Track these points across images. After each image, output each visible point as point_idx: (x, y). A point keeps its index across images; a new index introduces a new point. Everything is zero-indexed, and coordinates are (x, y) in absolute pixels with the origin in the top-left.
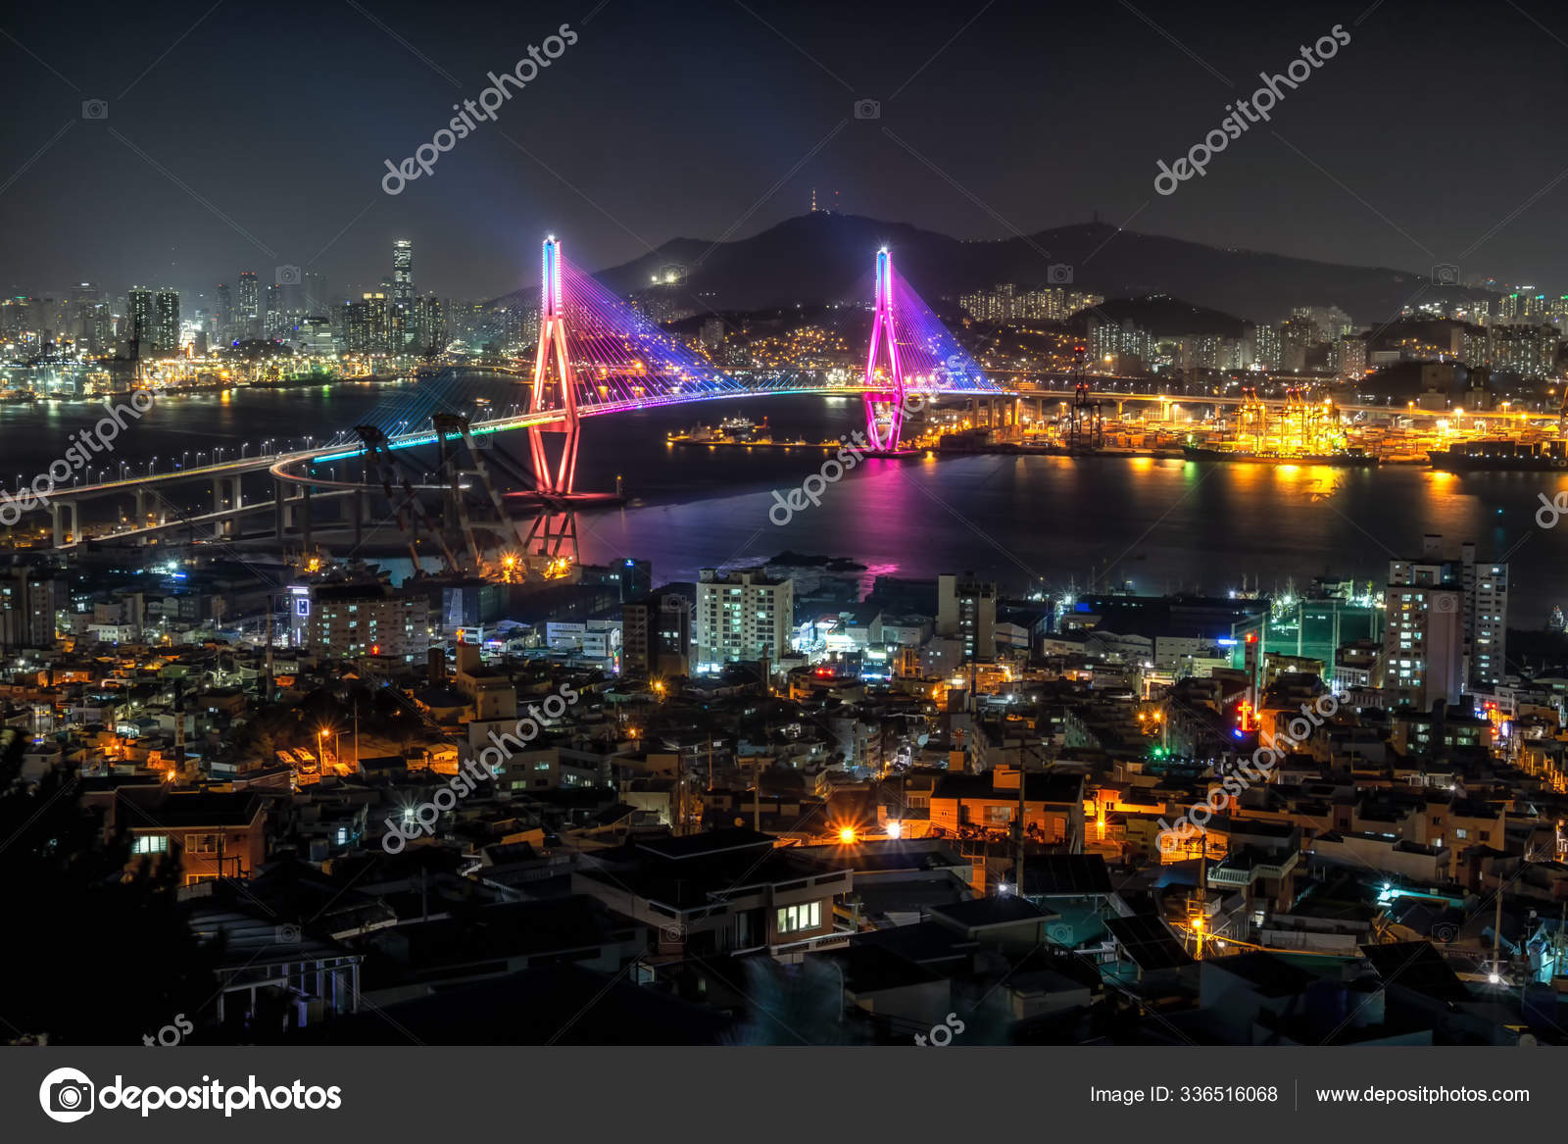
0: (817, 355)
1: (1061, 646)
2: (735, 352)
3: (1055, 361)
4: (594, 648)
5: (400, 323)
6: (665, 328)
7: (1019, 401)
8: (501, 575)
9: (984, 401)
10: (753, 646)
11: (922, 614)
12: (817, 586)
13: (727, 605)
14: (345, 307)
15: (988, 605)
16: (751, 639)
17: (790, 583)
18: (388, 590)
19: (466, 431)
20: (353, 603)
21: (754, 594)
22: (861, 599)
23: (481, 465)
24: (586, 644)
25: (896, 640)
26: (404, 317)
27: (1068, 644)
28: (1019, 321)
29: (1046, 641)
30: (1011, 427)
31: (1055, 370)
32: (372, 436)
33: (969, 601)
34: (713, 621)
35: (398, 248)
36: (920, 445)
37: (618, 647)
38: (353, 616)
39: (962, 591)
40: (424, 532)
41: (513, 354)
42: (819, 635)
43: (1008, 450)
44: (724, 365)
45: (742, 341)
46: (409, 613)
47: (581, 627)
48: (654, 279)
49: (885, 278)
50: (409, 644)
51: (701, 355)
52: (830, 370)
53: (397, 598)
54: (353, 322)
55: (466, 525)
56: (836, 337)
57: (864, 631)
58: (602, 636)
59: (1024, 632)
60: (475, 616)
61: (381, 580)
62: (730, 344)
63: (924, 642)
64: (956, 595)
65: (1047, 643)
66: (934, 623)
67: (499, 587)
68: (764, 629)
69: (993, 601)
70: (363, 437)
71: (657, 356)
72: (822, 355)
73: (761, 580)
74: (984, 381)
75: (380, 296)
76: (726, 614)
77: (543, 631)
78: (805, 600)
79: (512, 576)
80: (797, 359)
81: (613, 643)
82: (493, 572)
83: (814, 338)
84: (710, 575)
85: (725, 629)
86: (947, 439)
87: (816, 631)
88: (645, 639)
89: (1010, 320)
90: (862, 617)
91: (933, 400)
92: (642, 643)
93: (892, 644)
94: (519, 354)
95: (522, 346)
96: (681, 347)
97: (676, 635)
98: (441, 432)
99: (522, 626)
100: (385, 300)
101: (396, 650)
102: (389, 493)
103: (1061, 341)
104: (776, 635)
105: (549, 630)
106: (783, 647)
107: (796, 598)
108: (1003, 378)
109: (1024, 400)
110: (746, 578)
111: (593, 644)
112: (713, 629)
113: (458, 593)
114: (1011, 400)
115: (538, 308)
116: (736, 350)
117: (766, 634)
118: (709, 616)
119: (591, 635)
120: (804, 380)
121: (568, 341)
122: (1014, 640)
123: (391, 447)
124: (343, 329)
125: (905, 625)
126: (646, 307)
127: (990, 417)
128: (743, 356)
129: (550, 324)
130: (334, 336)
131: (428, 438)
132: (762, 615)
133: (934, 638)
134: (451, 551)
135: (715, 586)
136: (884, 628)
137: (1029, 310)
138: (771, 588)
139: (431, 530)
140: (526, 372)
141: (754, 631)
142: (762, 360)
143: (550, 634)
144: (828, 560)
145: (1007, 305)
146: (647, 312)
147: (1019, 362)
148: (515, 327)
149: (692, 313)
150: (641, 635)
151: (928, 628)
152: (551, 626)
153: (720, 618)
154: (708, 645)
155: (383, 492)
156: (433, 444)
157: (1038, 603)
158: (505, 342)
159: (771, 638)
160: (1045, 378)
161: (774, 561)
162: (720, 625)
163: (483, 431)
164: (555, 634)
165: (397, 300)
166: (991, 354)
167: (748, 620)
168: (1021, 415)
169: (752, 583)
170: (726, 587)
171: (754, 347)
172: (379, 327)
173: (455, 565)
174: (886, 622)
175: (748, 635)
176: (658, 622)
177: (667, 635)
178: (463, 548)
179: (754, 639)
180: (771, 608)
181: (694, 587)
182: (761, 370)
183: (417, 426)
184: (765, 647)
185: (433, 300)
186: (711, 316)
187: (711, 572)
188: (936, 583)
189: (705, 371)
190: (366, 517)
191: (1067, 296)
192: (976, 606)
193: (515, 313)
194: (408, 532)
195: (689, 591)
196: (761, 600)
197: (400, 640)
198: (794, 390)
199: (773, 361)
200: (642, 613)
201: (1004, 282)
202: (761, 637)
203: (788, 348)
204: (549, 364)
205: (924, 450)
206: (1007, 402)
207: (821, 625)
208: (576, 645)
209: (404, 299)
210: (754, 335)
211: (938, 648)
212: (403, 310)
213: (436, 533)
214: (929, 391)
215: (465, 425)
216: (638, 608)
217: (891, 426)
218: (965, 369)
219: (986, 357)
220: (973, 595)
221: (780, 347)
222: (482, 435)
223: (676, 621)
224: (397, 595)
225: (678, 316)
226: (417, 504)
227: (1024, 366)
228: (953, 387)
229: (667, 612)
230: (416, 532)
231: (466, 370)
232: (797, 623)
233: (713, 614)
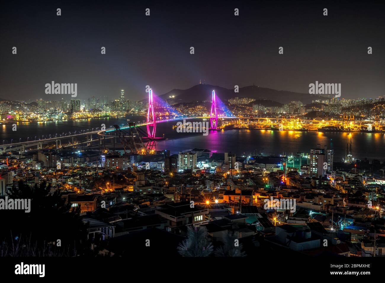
0: (201, 111)
1: (248, 166)
2: (186, 111)
3: (246, 112)
5: (122, 105)
6: (172, 106)
7: (239, 119)
8: (141, 153)
9: (233, 119)
10: (189, 166)
11: (221, 160)
12: (201, 155)
13: (184, 159)
14: (112, 102)
15: (234, 158)
17: (196, 154)
18: (120, 156)
20: (113, 159)
21: (189, 156)
22: (210, 157)
23: (137, 132)
24: (158, 166)
25: (217, 165)
26: (123, 104)
27: (250, 166)
28: (239, 104)
30: (238, 124)
32: (117, 127)
33: (230, 157)
34: (182, 162)
35: (121, 91)
37: (164, 167)
38: (113, 161)
39: (229, 156)
40: (127, 145)
41: (143, 111)
43: (238, 129)
44: (184, 113)
45: (187, 108)
46: (124, 161)
47: (157, 163)
48: (170, 97)
49: (214, 95)
50: (124, 166)
51: (179, 111)
52: (204, 114)
53: (121, 158)
54: (113, 105)
55: (135, 144)
56: (205, 107)
57: (211, 163)
58: (161, 164)
59: (241, 163)
60: (137, 161)
61: (119, 154)
62: (185, 109)
63: (222, 165)
65: (245, 165)
66: (224, 162)
67: (141, 155)
68: (191, 163)
69: (235, 157)
70: (115, 127)
71: (171, 111)
72: (202, 111)
73: (191, 154)
74: (233, 116)
75: (118, 100)
76: (184, 160)
78: (199, 157)
79: (143, 153)
80: (197, 112)
81: (163, 166)
82: (140, 152)
83: (201, 108)
85: (184, 163)
86: (226, 127)
87: (201, 163)
90: (210, 161)
91: (223, 119)
92: (168, 166)
93: (216, 166)
94: (145, 111)
95: (145, 109)
96: (175, 110)
97: (175, 164)
98: (130, 126)
99: (145, 163)
100: (119, 101)
101: (121, 168)
102: (120, 138)
103: (247, 108)
104: (194, 164)
106: (195, 166)
107: (197, 157)
108: (236, 115)
109: (240, 119)
110: (188, 153)
111: (159, 166)
112: (182, 163)
113: (133, 156)
114: (238, 119)
115: (148, 103)
116: (186, 110)
117: (192, 164)
119: (159, 164)
120: (199, 116)
121: (154, 108)
123: (120, 129)
124: (111, 107)
125: (218, 162)
127: (234, 122)
128: (187, 111)
129: (150, 106)
132: (191, 160)
134: (132, 148)
135: (182, 155)
136: (214, 163)
137: (241, 102)
138: (193, 155)
140: (146, 115)
141: (190, 163)
142: (191, 112)
144: (203, 150)
145: (237, 101)
146: (169, 103)
147: (239, 112)
148: (144, 106)
149: (177, 103)
150: (168, 164)
152: (151, 163)
153: (183, 161)
154: (181, 166)
156: (128, 128)
157: (244, 157)
158: (142, 109)
159: (193, 165)
160: (244, 115)
161: (193, 150)
162: (183, 162)
167: (188, 161)
168: (240, 122)
169: (189, 154)
170: (184, 155)
171: (189, 110)
172: (118, 106)
173: (133, 151)
174: (215, 161)
175: (188, 164)
176: (171, 162)
177: (173, 164)
178: (134, 148)
180: (193, 159)
181: (178, 155)
183: (125, 125)
184: (192, 166)
185: (128, 101)
186: (181, 104)
187: (181, 152)
188: (224, 154)
189: (180, 114)
190: (116, 142)
191: (248, 99)
192: (232, 158)
193: (144, 103)
194: (123, 145)
195: (177, 156)
196: (191, 157)
197: (122, 166)
198: (197, 117)
199: (193, 112)
200: (168, 160)
201: (236, 97)
202: (191, 165)
203: (196, 110)
204: (150, 113)
205: (222, 129)
206: (237, 119)
207: (202, 162)
208: (156, 166)
209: (123, 101)
210: (189, 107)
211: (225, 166)
212: (123, 103)
213: (129, 145)
214: (222, 117)
215: (134, 125)
216: (167, 159)
217: (215, 124)
218: (229, 113)
219: (233, 111)
220: (231, 156)
221: (194, 109)
222: (138, 127)
223: (175, 161)
224: (122, 157)
225: (175, 104)
226: (125, 140)
227: (240, 113)
228: (227, 117)
229: (173, 160)
230: (125, 145)
231: (135, 114)
232: (198, 162)
233: (182, 160)
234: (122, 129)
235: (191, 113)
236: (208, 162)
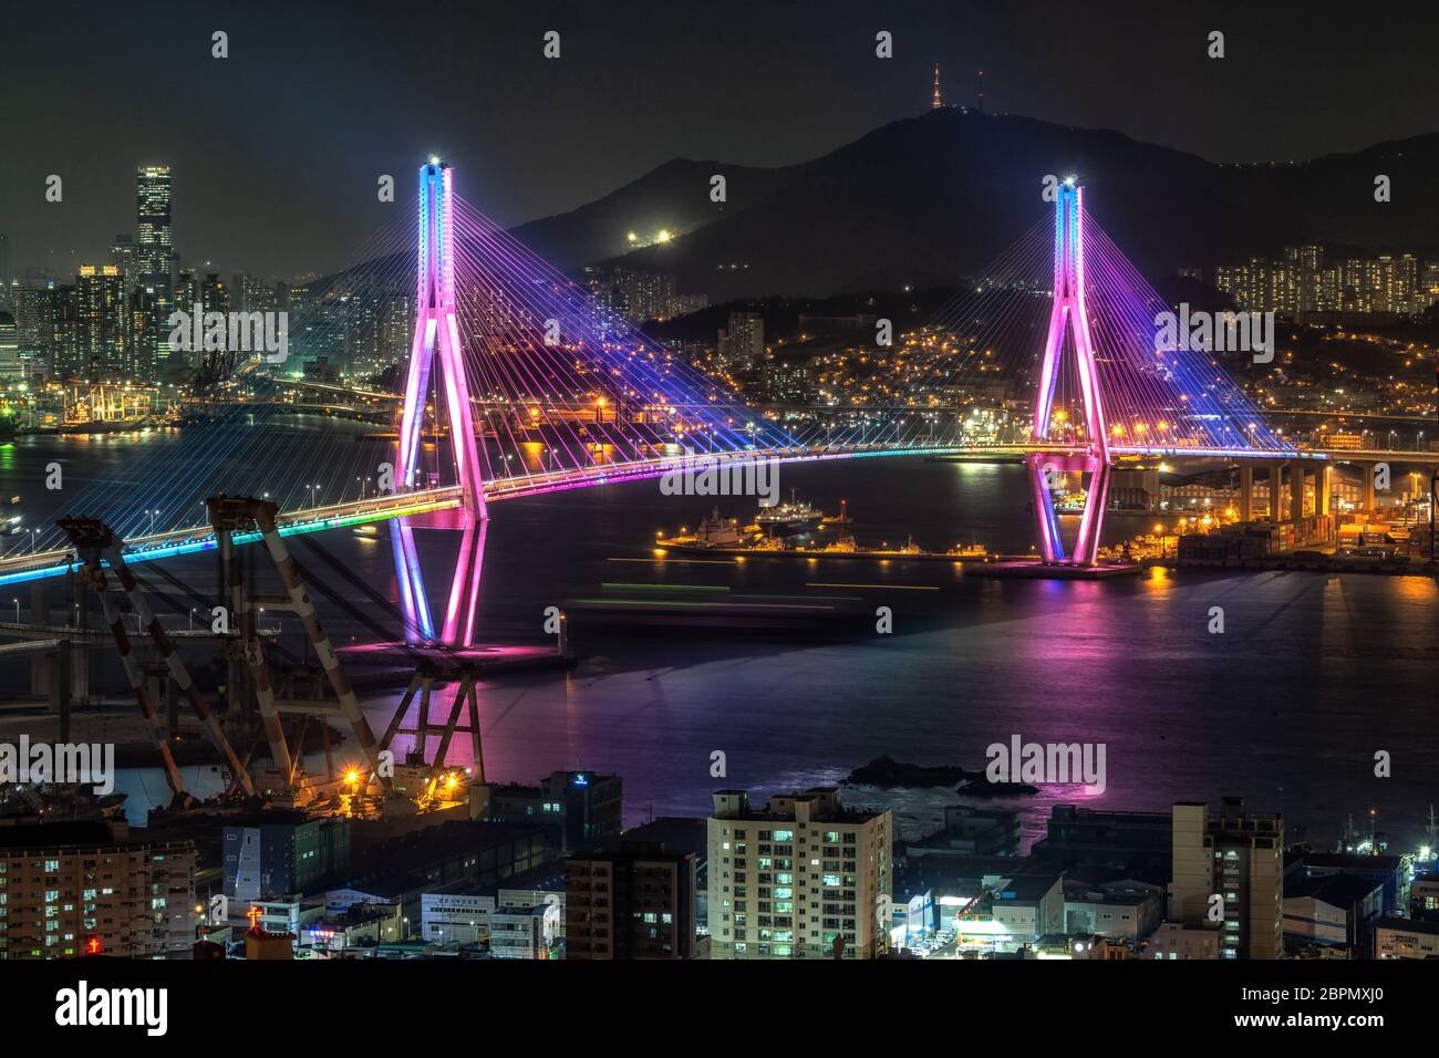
0: (943, 381)
1: (1410, 942)
2: (784, 378)
3: (1400, 394)
4: (511, 943)
5: (148, 322)
6: (651, 331)
7: (1329, 469)
8: (336, 804)
9: (1263, 470)
10: (816, 941)
11: (1136, 878)
12: (941, 825)
13: (766, 861)
14: (44, 292)
15: (1269, 863)
16: (811, 927)
17: (885, 819)
18: (118, 830)
19: (270, 527)
20: (53, 855)
21: (818, 841)
22: (1025, 849)
23: (297, 593)
24: (495, 935)
25: (1092, 929)
26: (157, 311)
27: (1424, 938)
28: (1331, 318)
29: (1380, 932)
30: (1314, 521)
31: (1400, 411)
32: (92, 537)
33: (1232, 854)
34: (739, 892)
35: (144, 181)
36: (1139, 554)
37: (556, 941)
38: (52, 881)
39: (1217, 836)
40: (188, 720)
41: (362, 381)
42: (945, 919)
43: (1311, 564)
44: (764, 402)
45: (798, 356)
46: (158, 876)
47: (486, 902)
48: (632, 237)
49: (1072, 240)
50: (158, 934)
51: (719, 382)
52: (967, 410)
53: (135, 846)
54: (60, 321)
55: (270, 707)
56: (980, 348)
57: (1030, 912)
58: (528, 920)
59: (1340, 915)
60: (283, 883)
61: (106, 812)
62: (778, 361)
63: (1146, 934)
64: (1207, 843)
65: (1384, 936)
66: (1166, 896)
67: (330, 824)
68: (838, 908)
69: (1277, 854)
70: (74, 539)
71: (635, 383)
72: (951, 382)
73: (830, 811)
74: (1261, 432)
75: (110, 271)
76: (764, 878)
77: (414, 910)
78: (918, 852)
79: (355, 804)
80: (905, 390)
81: (548, 933)
82: (321, 797)
83: (936, 349)
84: (733, 802)
85: (763, 907)
86: (1193, 545)
87: (937, 911)
88: (609, 926)
89: (1311, 315)
90: (1027, 887)
91: (1164, 468)
92: (602, 933)
93: (1083, 937)
94: (374, 380)
95: (378, 366)
96: (683, 367)
97: (667, 918)
98: (222, 529)
99: (373, 899)
100: (120, 278)
101: (132, 946)
102: (124, 646)
103: (1411, 356)
104: (860, 917)
105: (425, 908)
106: (873, 943)
107: (899, 848)
108: (1300, 427)
109: (1340, 467)
110: (803, 809)
111: (510, 935)
112: (739, 907)
113: (253, 835)
114: (1315, 468)
115: (412, 294)
116: (788, 373)
117: (841, 918)
118: (730, 882)
119: (504, 919)
120: (916, 429)
121: (466, 354)
122: (1319, 931)
123: (128, 558)
124: (41, 333)
125: (1110, 900)
126: (616, 291)
127: (1274, 502)
128: (802, 384)
129: (432, 325)
130: (25, 347)
131: (198, 540)
132: (832, 881)
133: (1165, 926)
134: (240, 757)
135: (742, 825)
136: (1068, 907)
137: (1350, 295)
138: (849, 828)
139: (203, 717)
140: (388, 416)
141: (818, 912)
142: (837, 391)
143: (428, 915)
144: (960, 774)
145: (1307, 285)
146: (618, 302)
147: (1330, 393)
148: (366, 331)
149: (703, 302)
150: (602, 918)
151: (1153, 905)
152: (429, 902)
153: (752, 885)
154: (730, 938)
155: (111, 642)
156: (207, 550)
157: (1366, 860)
158: (348, 359)
159: (850, 924)
160: (1379, 427)
161: (858, 777)
162: (752, 900)
163: (304, 528)
164: (437, 917)
165: (143, 278)
166: (1277, 381)
167: (806, 891)
168: (1335, 498)
169: (814, 819)
170: (764, 826)
171: (822, 367)
172: (107, 329)
173: (248, 784)
174: (1072, 895)
175: (806, 919)
176: (629, 898)
177: (650, 917)
178: (264, 751)
179: (818, 926)
180: (850, 867)
181: (703, 828)
182: (836, 410)
183: (176, 519)
184: (839, 942)
185: (213, 278)
186: (740, 307)
187: (734, 799)
188: (1168, 820)
189: (728, 412)
190: (79, 691)
191: (1422, 268)
192: (1244, 865)
193: (366, 303)
194: (158, 720)
195: (691, 835)
196: (830, 852)
197: (140, 926)
198: (896, 449)
199: (860, 392)
200: (602, 873)
201: (1301, 243)
202: (830, 924)
203: (887, 369)
204: (429, 399)
205: (1149, 563)
206: (1308, 472)
207: (947, 901)
208: (477, 936)
209: (156, 278)
210: (823, 344)
211: (1173, 945)
212: (154, 298)
213: (213, 721)
214: (1158, 451)
215: (269, 515)
216: (595, 865)
217: (1086, 519)
218: (1223, 409)
219: (1266, 384)
220: (1240, 842)
221: (870, 368)
222: (304, 539)
223: (668, 890)
224: (136, 839)
225: (678, 307)
226: (174, 663)
227: (1341, 402)
228: (1203, 443)
229: (650, 873)
230: (173, 720)
231: (274, 409)
232: (900, 896)
233: (740, 878)
234: (150, 565)
235: (844, 406)
236: (1005, 902)
